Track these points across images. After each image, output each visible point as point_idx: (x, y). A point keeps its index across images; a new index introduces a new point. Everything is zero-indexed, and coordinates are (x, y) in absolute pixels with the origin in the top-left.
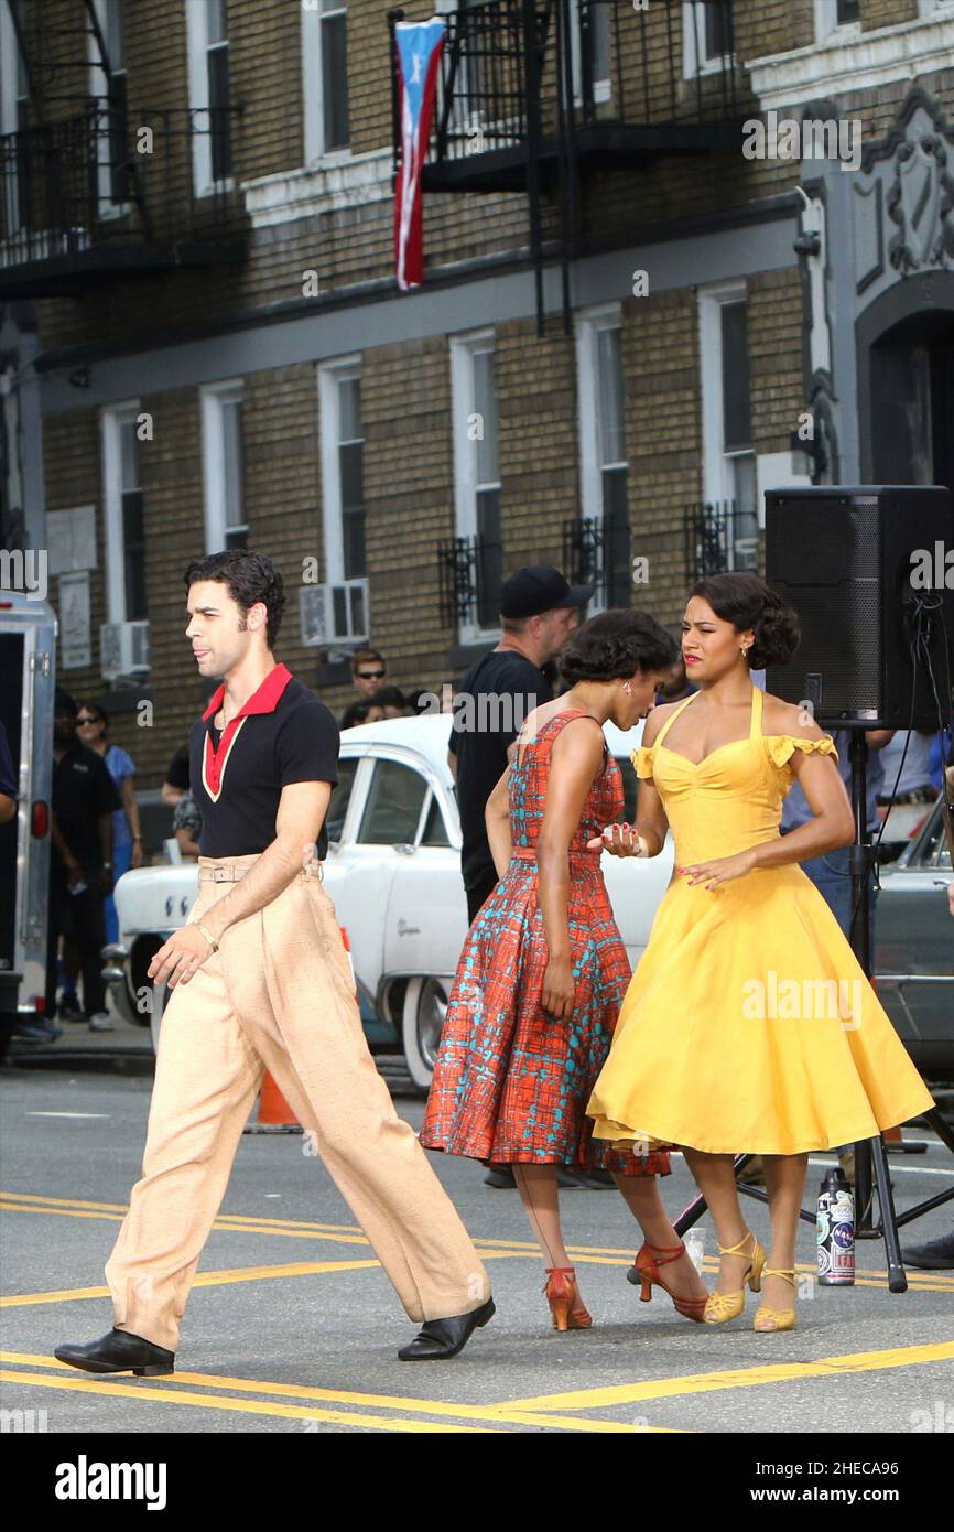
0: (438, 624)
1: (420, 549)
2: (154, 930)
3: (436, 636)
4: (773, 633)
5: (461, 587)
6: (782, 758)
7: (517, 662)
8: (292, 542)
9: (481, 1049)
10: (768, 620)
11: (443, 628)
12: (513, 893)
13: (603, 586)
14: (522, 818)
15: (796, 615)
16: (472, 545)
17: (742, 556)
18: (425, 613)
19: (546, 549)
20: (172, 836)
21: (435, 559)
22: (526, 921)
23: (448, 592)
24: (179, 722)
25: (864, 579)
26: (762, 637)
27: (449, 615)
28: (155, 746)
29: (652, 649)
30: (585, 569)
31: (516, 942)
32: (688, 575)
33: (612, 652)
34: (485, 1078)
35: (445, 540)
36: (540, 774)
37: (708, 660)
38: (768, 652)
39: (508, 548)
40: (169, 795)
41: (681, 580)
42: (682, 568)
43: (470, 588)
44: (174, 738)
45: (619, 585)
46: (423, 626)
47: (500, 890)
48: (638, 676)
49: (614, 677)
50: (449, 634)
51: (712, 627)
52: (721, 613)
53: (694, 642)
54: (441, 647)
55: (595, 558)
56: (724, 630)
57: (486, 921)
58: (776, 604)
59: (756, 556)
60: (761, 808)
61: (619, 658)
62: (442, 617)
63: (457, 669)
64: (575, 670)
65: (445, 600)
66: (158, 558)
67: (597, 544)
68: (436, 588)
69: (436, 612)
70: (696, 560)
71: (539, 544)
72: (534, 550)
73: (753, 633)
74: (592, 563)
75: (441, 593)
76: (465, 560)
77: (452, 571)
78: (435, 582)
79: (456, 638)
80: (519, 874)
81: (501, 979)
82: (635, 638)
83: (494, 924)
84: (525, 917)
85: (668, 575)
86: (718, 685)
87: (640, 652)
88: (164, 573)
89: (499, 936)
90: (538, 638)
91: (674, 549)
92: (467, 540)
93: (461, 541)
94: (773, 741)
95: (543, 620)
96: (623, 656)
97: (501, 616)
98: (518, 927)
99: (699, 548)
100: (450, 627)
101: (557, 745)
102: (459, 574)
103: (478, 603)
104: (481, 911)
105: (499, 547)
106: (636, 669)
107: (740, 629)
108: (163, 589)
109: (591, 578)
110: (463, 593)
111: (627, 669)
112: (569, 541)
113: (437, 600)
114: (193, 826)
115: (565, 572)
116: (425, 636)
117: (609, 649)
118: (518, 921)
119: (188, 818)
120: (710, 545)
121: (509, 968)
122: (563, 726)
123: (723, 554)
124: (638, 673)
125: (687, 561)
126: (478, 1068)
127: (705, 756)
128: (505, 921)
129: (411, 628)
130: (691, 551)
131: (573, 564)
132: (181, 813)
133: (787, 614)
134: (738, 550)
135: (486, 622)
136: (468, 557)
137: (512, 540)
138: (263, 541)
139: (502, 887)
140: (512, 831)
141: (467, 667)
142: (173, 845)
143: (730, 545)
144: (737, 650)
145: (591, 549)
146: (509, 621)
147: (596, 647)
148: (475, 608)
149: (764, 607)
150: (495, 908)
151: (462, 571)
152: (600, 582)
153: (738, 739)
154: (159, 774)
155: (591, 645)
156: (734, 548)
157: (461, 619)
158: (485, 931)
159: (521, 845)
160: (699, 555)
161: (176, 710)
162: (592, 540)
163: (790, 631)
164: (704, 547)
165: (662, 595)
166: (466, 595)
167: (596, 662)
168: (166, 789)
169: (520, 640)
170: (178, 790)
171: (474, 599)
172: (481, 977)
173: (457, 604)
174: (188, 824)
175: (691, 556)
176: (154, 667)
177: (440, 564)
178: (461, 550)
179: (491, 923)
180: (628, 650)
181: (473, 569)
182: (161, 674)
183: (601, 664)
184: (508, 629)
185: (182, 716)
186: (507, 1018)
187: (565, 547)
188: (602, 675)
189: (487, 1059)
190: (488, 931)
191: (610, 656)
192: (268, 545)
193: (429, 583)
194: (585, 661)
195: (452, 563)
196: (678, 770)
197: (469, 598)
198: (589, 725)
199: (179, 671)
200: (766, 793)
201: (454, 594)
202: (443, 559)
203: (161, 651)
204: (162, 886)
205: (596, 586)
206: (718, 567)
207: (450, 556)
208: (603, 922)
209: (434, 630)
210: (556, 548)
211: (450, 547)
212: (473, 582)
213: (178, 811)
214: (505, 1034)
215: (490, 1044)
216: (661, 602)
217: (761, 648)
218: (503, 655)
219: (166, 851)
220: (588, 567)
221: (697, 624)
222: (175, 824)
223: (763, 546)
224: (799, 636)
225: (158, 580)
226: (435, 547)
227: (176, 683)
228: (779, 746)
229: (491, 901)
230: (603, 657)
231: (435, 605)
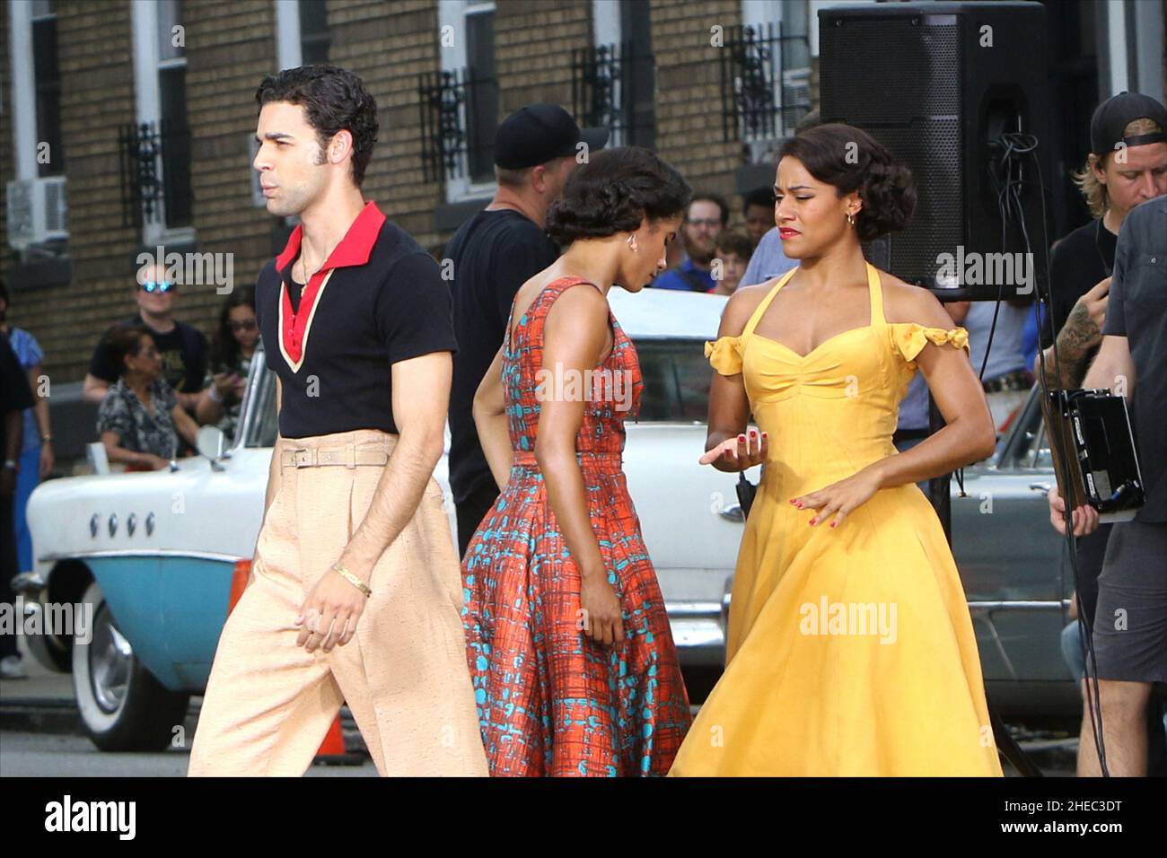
0: (420, 177)
1: (397, 85)
2: (76, 555)
3: (419, 191)
4: (885, 194)
5: (448, 131)
6: (912, 350)
7: (514, 224)
8: (239, 78)
9: (501, 704)
10: (878, 179)
11: (426, 182)
12: (515, 509)
13: (621, 128)
14: (520, 416)
15: (909, 173)
16: (460, 80)
17: (792, 90)
18: (403, 164)
19: (552, 84)
20: (96, 439)
21: (415, 98)
22: (533, 541)
23: (432, 137)
24: (104, 300)
25: (941, 118)
26: (871, 201)
27: (434, 166)
28: (77, 330)
29: (661, 192)
30: (599, 107)
31: (522, 567)
32: (725, 114)
33: (612, 200)
34: (509, 738)
35: (428, 74)
36: (534, 360)
37: (808, 233)
38: (880, 218)
39: (505, 83)
40: (93, 389)
41: (716, 120)
42: (718, 106)
43: (459, 132)
44: (99, 320)
45: (641, 126)
46: (401, 179)
47: (501, 505)
48: (644, 227)
49: (617, 230)
50: (433, 188)
51: (810, 192)
52: (819, 174)
53: (789, 212)
54: (424, 205)
55: (611, 96)
56: (823, 195)
57: (484, 543)
58: (886, 160)
59: (809, 90)
60: (879, 412)
61: (620, 207)
62: (424, 168)
63: (444, 231)
64: (568, 226)
65: (428, 147)
66: (76, 99)
67: (613, 78)
68: (417, 132)
69: (418, 162)
70: (735, 96)
71: (544, 78)
72: (537, 86)
73: (860, 196)
74: (608, 101)
75: (423, 139)
76: (452, 98)
77: (436, 112)
78: (415, 126)
79: (442, 194)
80: (520, 484)
81: (511, 615)
82: (637, 180)
83: (493, 548)
84: (530, 537)
85: (700, 115)
86: (821, 262)
87: (646, 197)
88: (84, 118)
89: (503, 563)
90: (541, 193)
91: (707, 83)
92: (455, 75)
93: (447, 76)
94: (901, 329)
95: (548, 170)
96: (625, 204)
97: (496, 167)
98: (523, 549)
99: (738, 81)
100: (435, 179)
101: (550, 321)
102: (444, 116)
103: (469, 150)
104: (479, 533)
105: (494, 82)
106: (642, 219)
107: (843, 191)
108: (83, 138)
109: (606, 118)
110: (450, 138)
111: (631, 219)
112: (579, 74)
113: (418, 147)
114: (121, 426)
115: (575, 112)
116: (405, 192)
117: (607, 196)
118: (524, 542)
119: (115, 417)
120: (752, 77)
121: (518, 601)
122: (555, 298)
123: (768, 88)
124: (644, 223)
125: (724, 97)
126: (500, 727)
127: (814, 347)
128: (506, 544)
129: (387, 182)
130: (728, 85)
131: (584, 101)
132: (107, 412)
133: (898, 170)
134: (787, 83)
135: (478, 173)
136: (456, 94)
137: (509, 74)
138: (205, 77)
139: (503, 501)
140: (510, 432)
141: (455, 229)
142: (98, 451)
143: (777, 76)
144: (843, 217)
145: (607, 83)
146: (506, 173)
147: (591, 196)
148: (464, 157)
149: (871, 162)
150: (494, 528)
151: (448, 112)
152: (617, 124)
153: (857, 326)
154: (80, 364)
155: (584, 193)
156: (782, 80)
157: (448, 172)
158: (482, 557)
159: (522, 449)
160: (738, 90)
161: (100, 286)
162: (607, 73)
163: (901, 191)
164: (744, 79)
165: (694, 139)
166: (454, 141)
167: (594, 215)
168: (89, 381)
169: (520, 196)
170: (102, 383)
171: (464, 145)
172: (481, 611)
173: (443, 152)
174: (115, 425)
175: (728, 92)
176: (73, 234)
177: (421, 104)
178: (447, 87)
179: (489, 545)
180: (632, 197)
181: (462, 108)
182: (83, 241)
183: (600, 214)
184: (505, 182)
185: (108, 292)
186: (526, 661)
187: (574, 81)
188: (600, 230)
189: (508, 714)
190: (486, 556)
191: (610, 206)
192: (211, 82)
193: (409, 127)
194: (579, 213)
195: (436, 103)
196: (779, 362)
197: (458, 144)
198: (587, 295)
199: (103, 238)
200: (887, 392)
201: (439, 140)
202: (426, 98)
203: (82, 213)
204: (85, 501)
205: (613, 129)
206: (762, 104)
207: (435, 94)
208: (625, 537)
209: (417, 184)
210: (563, 83)
211: (434, 82)
212: (463, 126)
213: (103, 409)
214: (527, 680)
215: (510, 694)
216: (691, 147)
217: (870, 213)
218: (500, 214)
219: (89, 457)
220: (604, 105)
221: (792, 190)
222: (99, 425)
223: (817, 78)
224: (915, 196)
225: (76, 126)
226: (415, 83)
227: (100, 252)
228: (908, 336)
229: (489, 518)
230: (601, 207)
231: (415, 154)
